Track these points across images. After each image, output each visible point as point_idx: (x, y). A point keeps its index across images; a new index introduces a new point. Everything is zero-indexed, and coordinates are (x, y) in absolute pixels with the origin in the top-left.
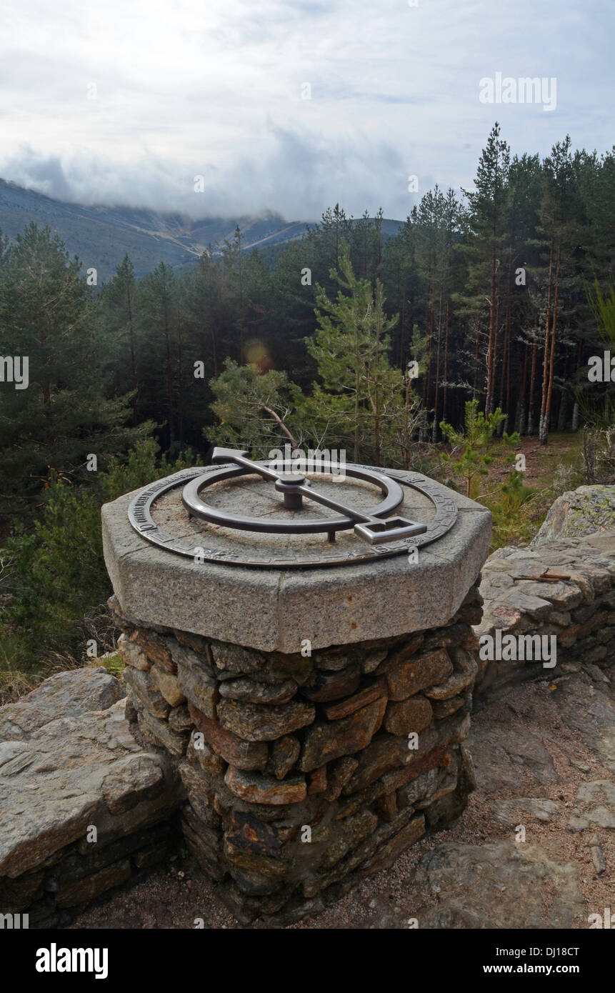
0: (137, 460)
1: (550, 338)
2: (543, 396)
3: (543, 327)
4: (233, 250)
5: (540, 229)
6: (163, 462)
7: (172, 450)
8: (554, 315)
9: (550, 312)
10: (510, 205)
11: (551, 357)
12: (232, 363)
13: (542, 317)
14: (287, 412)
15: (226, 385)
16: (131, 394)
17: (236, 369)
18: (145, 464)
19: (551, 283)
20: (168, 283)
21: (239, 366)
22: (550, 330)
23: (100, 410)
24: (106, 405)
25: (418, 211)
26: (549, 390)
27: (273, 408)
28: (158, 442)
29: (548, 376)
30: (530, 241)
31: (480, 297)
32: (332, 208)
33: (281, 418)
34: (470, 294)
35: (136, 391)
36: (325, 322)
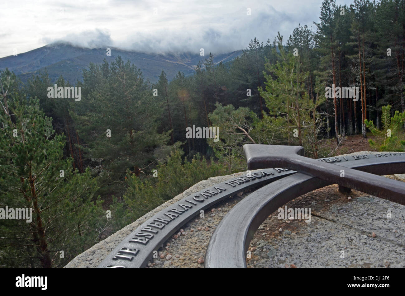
0: (172, 161)
1: (363, 88)
2: (362, 115)
3: (359, 83)
4: (209, 63)
5: (352, 37)
6: (186, 161)
7: (190, 155)
8: (364, 76)
9: (362, 75)
10: (337, 26)
11: (365, 96)
12: (219, 105)
13: (358, 78)
14: (251, 129)
15: (217, 117)
16: (170, 131)
17: (222, 108)
18: (176, 162)
19: (361, 61)
20: (182, 81)
21: (223, 106)
22: (363, 83)
23: (156, 139)
24: (158, 136)
25: (292, 37)
26: (365, 112)
27: (242, 127)
28: (183, 150)
29: (364, 105)
30: (348, 44)
31: (327, 71)
32: (253, 40)
33: (248, 132)
34: (322, 70)
35: (172, 130)
36: (269, 78)
